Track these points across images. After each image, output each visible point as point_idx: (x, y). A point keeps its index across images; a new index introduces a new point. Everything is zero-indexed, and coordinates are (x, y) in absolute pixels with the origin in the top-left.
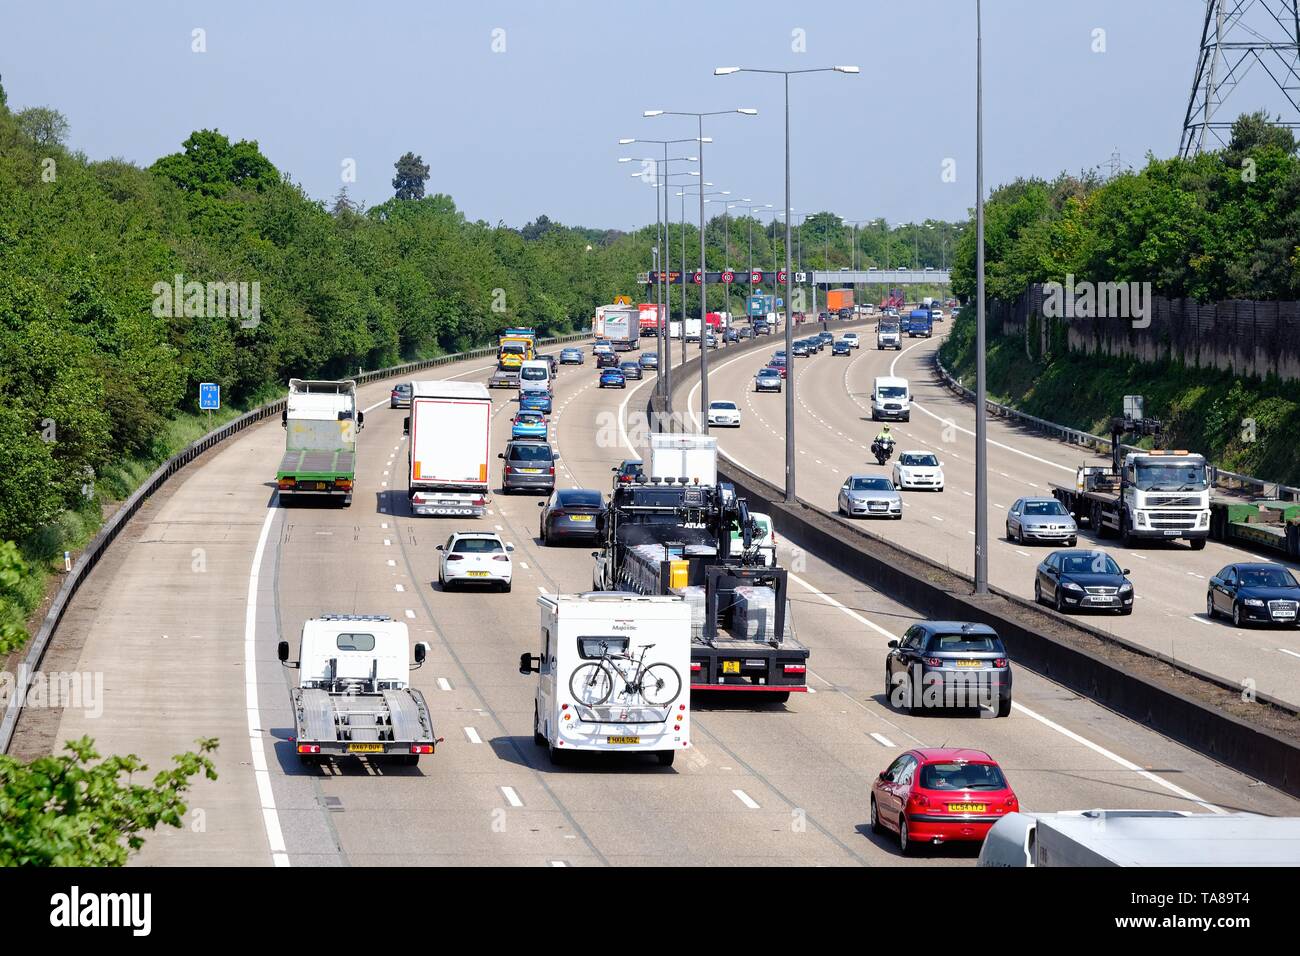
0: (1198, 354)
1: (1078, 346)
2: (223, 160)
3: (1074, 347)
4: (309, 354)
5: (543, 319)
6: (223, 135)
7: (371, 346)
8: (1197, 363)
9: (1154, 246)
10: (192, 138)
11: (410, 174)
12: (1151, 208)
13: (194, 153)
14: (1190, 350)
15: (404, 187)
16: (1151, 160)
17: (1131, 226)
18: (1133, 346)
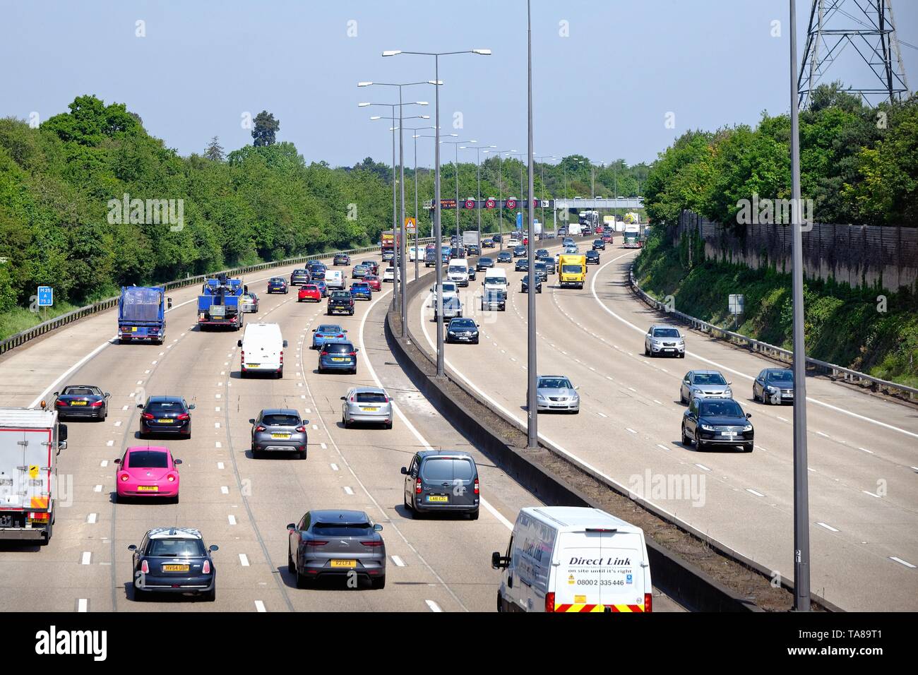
0: (784, 263)
1: (712, 257)
2: (99, 118)
3: (709, 258)
4: (141, 263)
5: (345, 236)
6: (100, 99)
7: (197, 258)
8: (784, 270)
9: (756, 183)
10: (75, 101)
11: (265, 127)
12: (757, 153)
13: (77, 113)
14: (780, 260)
15: (260, 137)
16: (765, 117)
17: (742, 167)
18: (745, 257)
